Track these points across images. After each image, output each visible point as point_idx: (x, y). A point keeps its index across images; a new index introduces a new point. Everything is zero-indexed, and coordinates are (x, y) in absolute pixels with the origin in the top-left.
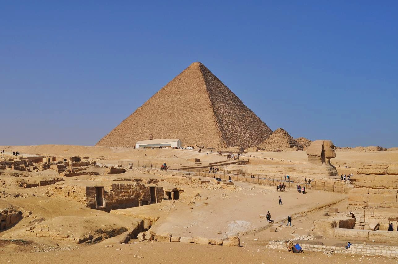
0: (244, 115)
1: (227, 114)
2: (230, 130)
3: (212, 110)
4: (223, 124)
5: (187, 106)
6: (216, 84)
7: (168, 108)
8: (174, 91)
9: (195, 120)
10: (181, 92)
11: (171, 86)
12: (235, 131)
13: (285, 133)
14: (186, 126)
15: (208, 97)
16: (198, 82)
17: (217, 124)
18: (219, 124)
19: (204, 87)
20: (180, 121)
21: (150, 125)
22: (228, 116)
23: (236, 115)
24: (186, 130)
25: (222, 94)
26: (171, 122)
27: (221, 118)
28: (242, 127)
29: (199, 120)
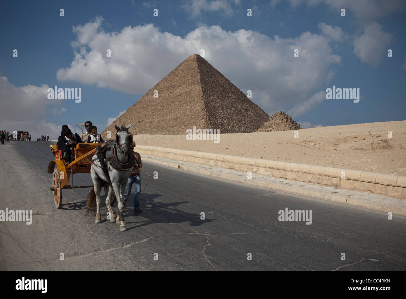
0: (247, 110)
1: (224, 108)
2: (226, 124)
3: (203, 102)
4: (215, 118)
5: (177, 100)
6: (215, 76)
7: (158, 104)
8: (167, 85)
9: (184, 115)
10: (174, 86)
11: (165, 81)
12: (232, 126)
13: (287, 119)
14: (173, 123)
15: (200, 88)
16: (193, 74)
17: (206, 117)
18: (209, 117)
19: (198, 78)
20: (167, 117)
21: (138, 124)
22: (225, 109)
23: (236, 109)
24: (171, 127)
25: (222, 86)
26: (158, 119)
27: (215, 111)
28: (244, 122)
29: (187, 114)
